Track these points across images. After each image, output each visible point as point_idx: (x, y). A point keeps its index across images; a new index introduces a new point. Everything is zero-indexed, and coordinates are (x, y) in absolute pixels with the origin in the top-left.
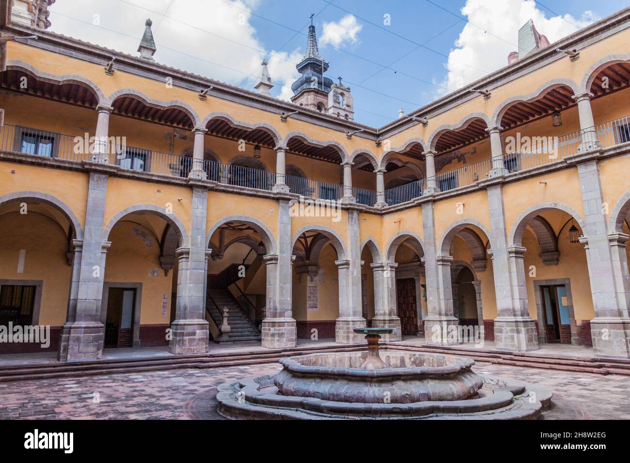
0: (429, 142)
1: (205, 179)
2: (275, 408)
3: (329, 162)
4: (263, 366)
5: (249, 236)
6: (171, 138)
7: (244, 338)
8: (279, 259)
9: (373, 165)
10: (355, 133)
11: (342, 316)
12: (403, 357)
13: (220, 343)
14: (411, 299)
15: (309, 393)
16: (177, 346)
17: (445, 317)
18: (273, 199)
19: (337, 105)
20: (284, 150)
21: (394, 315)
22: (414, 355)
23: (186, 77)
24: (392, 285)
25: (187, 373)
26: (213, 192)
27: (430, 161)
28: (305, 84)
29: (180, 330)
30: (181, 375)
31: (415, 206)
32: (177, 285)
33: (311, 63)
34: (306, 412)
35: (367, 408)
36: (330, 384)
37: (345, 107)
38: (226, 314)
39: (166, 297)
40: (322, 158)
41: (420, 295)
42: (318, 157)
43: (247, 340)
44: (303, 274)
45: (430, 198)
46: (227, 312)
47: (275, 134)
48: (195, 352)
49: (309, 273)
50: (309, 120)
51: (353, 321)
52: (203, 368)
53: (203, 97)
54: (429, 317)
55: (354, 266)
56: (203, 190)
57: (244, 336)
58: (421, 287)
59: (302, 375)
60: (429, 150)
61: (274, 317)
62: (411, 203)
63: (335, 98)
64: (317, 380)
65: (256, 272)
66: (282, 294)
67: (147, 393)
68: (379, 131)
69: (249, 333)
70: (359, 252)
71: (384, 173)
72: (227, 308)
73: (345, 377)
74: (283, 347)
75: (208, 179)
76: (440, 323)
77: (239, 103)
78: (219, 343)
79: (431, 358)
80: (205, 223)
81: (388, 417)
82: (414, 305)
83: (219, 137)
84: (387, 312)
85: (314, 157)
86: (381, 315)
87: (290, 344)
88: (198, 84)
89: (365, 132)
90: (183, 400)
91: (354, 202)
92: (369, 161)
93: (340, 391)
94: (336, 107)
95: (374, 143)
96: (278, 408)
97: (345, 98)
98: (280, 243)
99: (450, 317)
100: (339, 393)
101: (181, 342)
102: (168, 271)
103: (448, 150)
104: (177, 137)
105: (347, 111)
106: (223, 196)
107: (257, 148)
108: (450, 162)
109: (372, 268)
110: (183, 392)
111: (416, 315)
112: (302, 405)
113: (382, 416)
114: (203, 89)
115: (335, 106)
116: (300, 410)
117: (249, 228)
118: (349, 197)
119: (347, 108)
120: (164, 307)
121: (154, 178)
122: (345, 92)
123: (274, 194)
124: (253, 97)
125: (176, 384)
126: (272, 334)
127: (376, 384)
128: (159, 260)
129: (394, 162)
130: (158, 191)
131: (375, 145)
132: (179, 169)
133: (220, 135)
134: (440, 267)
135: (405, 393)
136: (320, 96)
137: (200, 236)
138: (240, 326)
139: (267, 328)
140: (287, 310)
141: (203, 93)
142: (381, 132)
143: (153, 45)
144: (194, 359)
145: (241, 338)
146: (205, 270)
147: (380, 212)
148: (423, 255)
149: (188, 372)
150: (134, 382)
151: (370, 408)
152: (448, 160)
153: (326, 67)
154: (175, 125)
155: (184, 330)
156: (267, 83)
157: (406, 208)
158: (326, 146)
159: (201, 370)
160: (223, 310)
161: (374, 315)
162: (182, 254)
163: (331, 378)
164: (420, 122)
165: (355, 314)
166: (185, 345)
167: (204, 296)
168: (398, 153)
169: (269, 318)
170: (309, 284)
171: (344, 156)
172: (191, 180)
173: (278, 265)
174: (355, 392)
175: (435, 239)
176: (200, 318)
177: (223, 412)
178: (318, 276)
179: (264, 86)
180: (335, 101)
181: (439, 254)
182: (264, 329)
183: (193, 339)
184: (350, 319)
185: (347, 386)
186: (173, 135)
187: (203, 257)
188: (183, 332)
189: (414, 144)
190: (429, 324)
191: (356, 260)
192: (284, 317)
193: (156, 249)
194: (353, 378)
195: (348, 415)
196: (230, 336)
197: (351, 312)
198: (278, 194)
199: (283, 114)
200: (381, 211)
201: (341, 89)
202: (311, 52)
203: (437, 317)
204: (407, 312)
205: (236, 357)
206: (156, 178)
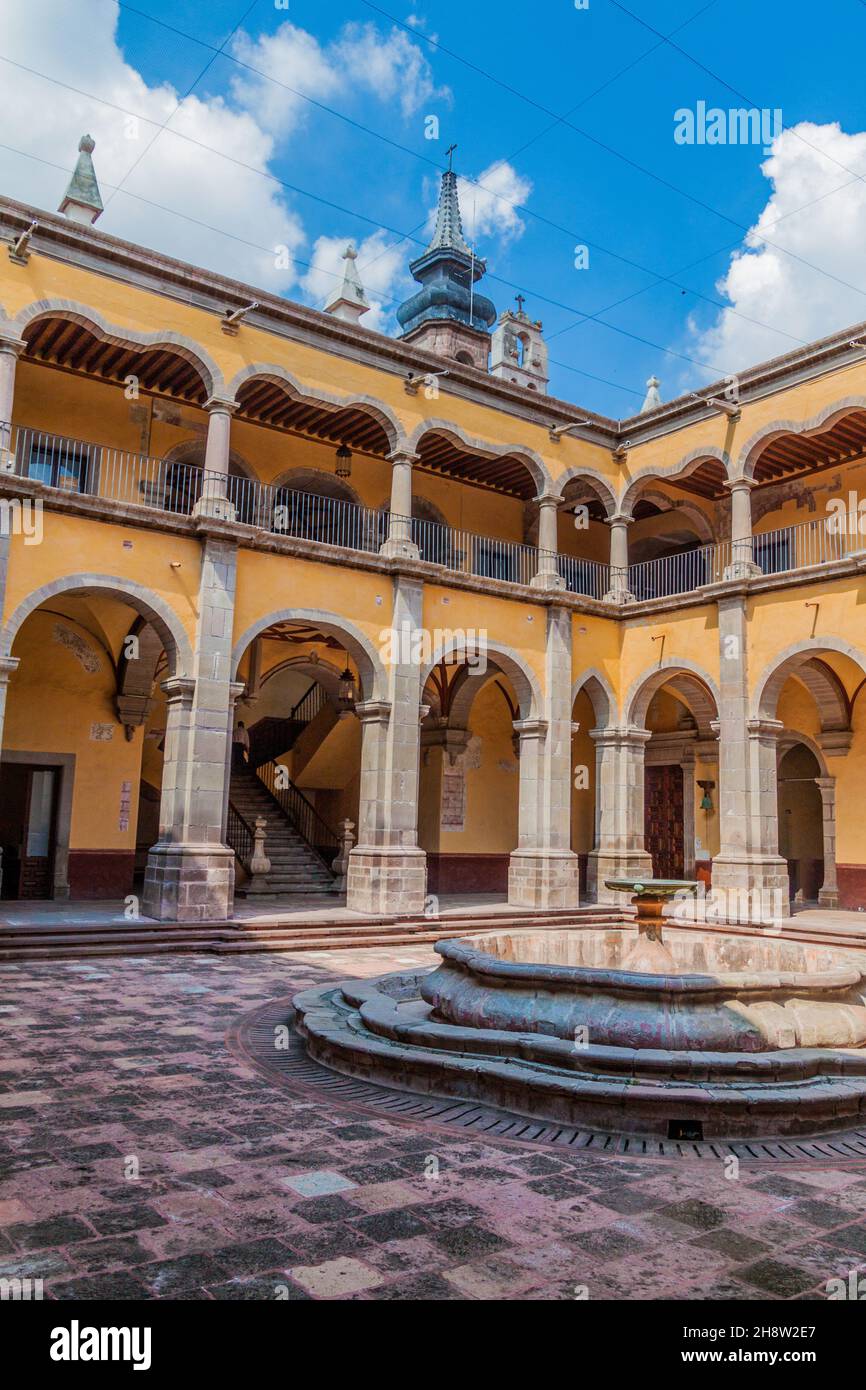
0: (740, 458)
1: (233, 520)
2: (455, 1056)
3: (500, 492)
4: (359, 953)
5: (316, 656)
6: (145, 420)
7: (299, 886)
8: (392, 714)
9: (605, 504)
10: (571, 428)
11: (524, 846)
12: (700, 945)
13: (248, 897)
14: (670, 814)
15: (524, 1021)
16: (164, 901)
17: (760, 856)
18: (384, 572)
19: (512, 362)
20: (411, 460)
21: (639, 847)
22: (727, 941)
23: (194, 278)
24: (637, 780)
25: (194, 964)
26: (249, 551)
27: (741, 502)
28: (430, 309)
29: (172, 865)
30: (182, 969)
31: (701, 604)
32: (163, 762)
33: (446, 260)
34: (532, 1067)
35: (678, 1062)
36: (573, 1005)
37: (528, 366)
38: (260, 833)
39: (127, 789)
40: (484, 483)
41: (692, 805)
42: (475, 481)
43: (306, 893)
44: (431, 748)
45: (739, 588)
46: (263, 828)
47: (390, 422)
48: (204, 917)
49: (448, 746)
50: (468, 393)
51: (550, 858)
52: (225, 953)
53: (230, 328)
54: (721, 854)
55: (556, 734)
56: (229, 546)
57: (299, 883)
58: (696, 786)
59: (505, 982)
60: (741, 476)
61: (377, 843)
62: (694, 596)
63: (507, 345)
64: (542, 995)
65: (322, 738)
66: (396, 793)
67: (124, 1009)
68: (623, 426)
69: (309, 876)
70: (569, 702)
71: (630, 524)
72: (264, 818)
73: (607, 990)
74: (398, 911)
75: (238, 519)
76: (749, 868)
77: (312, 346)
78: (245, 898)
79: (766, 950)
80: (230, 622)
81: (726, 1083)
82: (676, 825)
83: (255, 423)
84: (624, 839)
85: (466, 479)
86: (609, 845)
87: (413, 905)
88: (222, 296)
89: (592, 428)
90: (218, 1028)
91: (562, 588)
92: (596, 494)
93: (599, 1020)
94: (508, 366)
95: (609, 455)
96: (462, 1056)
97: (531, 347)
98: (396, 675)
99: (770, 856)
100: (596, 1024)
101: (174, 894)
102: (133, 729)
103: (775, 478)
104: (160, 417)
105: (533, 376)
106: (271, 561)
107: (343, 452)
108: (778, 506)
109: (594, 741)
110: (210, 1009)
111: (680, 848)
112: (519, 1051)
113: (713, 1079)
114: (232, 308)
115: (507, 362)
116: (514, 1062)
117: (318, 638)
118: (550, 576)
119: (533, 370)
120: (122, 811)
121: (117, 513)
122: (530, 332)
123: (387, 562)
124: (345, 332)
125: (183, 989)
126: (374, 882)
127: (683, 1009)
128: (114, 703)
129: (653, 499)
130: (127, 544)
131: (611, 458)
132: (161, 494)
133: (256, 419)
134: (755, 744)
135: (748, 1029)
136: (463, 337)
137: (218, 653)
138: (287, 859)
139: (361, 867)
140: (407, 829)
141: (233, 317)
142: (626, 429)
143: (96, 198)
144: (202, 932)
145: (293, 887)
146: (228, 732)
147: (617, 614)
148: (714, 714)
149: (196, 961)
150: (83, 982)
151: (686, 1062)
152: (774, 500)
153: (479, 270)
154: (155, 389)
155: (180, 865)
156: (355, 300)
157: (680, 608)
158: (503, 455)
159: (222, 958)
160: (253, 824)
161: (594, 846)
162: (177, 691)
163: (573, 992)
164: (723, 410)
165: (554, 842)
166: (184, 900)
167: (224, 792)
168: (664, 480)
169: (366, 846)
170: (446, 771)
171: (542, 481)
172: (200, 519)
173: (391, 726)
174: (637, 1025)
175: (745, 680)
176: (215, 841)
177: (328, 1060)
178: (467, 752)
179: (347, 308)
180: (507, 352)
181: (755, 714)
182: (355, 870)
183: (199, 886)
184: (545, 852)
185: (613, 1010)
186: (149, 414)
187: (224, 703)
188: (178, 871)
189: (704, 461)
190: (723, 869)
191: (562, 722)
192: (401, 843)
193: (106, 677)
194: (627, 992)
195: (634, 1076)
196: (269, 883)
197: (547, 838)
198: (394, 561)
199: (411, 376)
200: (621, 611)
201: (522, 324)
202: (447, 234)
203: (743, 856)
204: (660, 841)
205: (297, 931)
206: (123, 514)
